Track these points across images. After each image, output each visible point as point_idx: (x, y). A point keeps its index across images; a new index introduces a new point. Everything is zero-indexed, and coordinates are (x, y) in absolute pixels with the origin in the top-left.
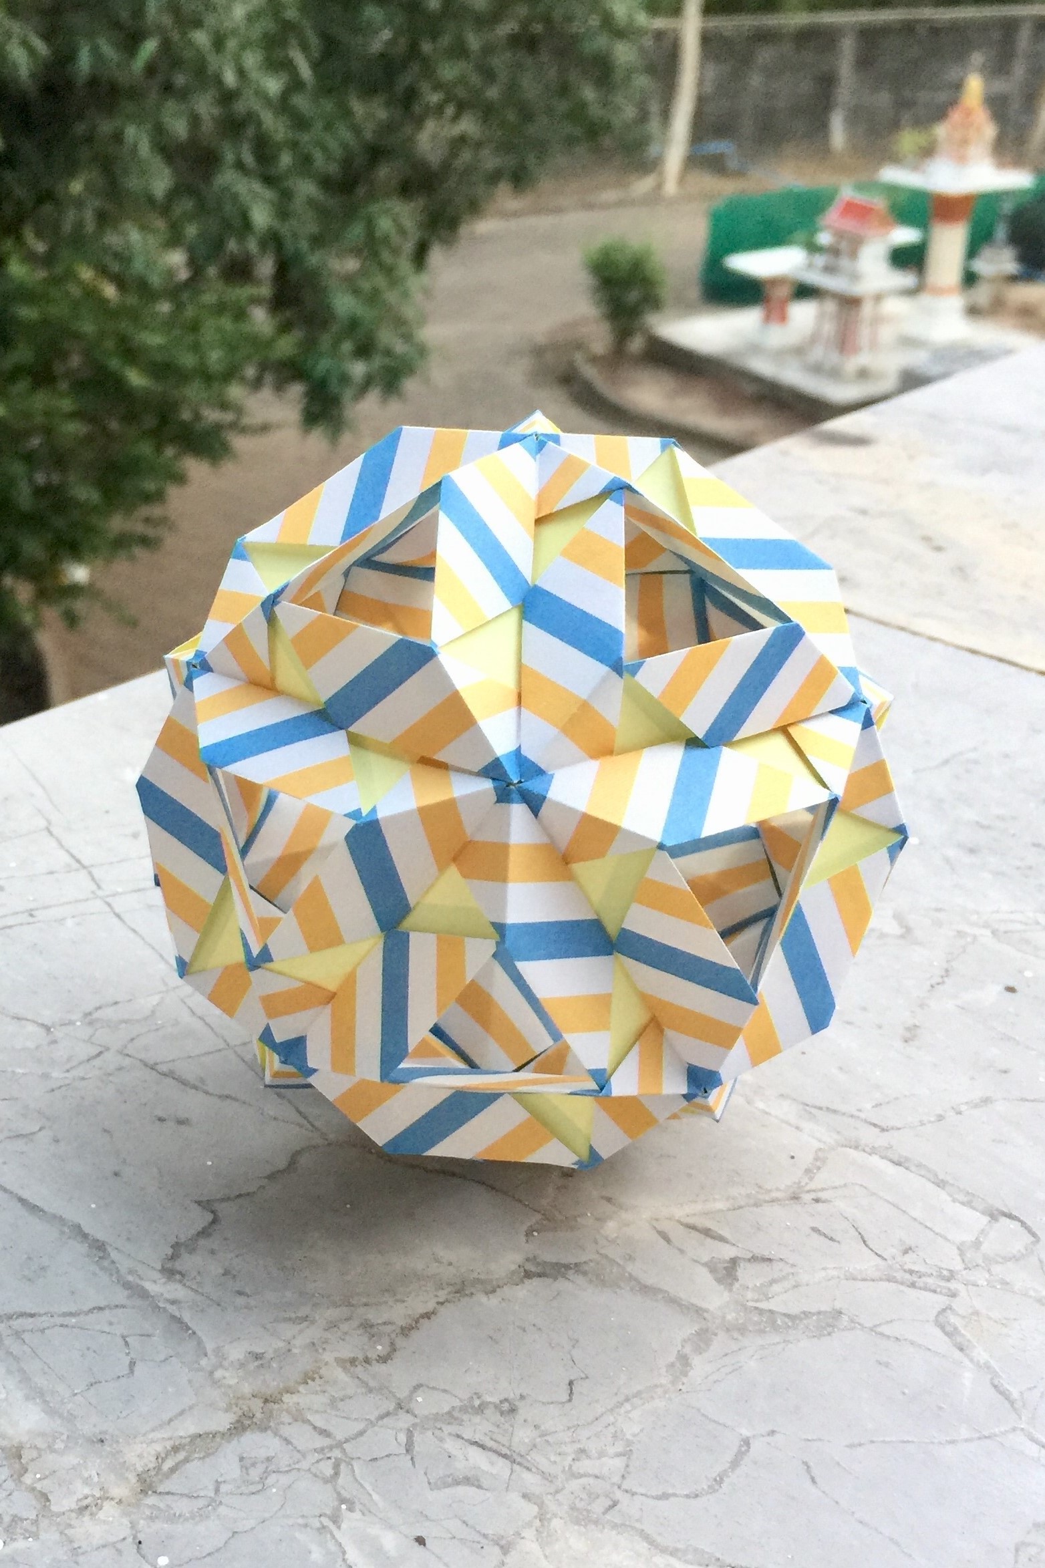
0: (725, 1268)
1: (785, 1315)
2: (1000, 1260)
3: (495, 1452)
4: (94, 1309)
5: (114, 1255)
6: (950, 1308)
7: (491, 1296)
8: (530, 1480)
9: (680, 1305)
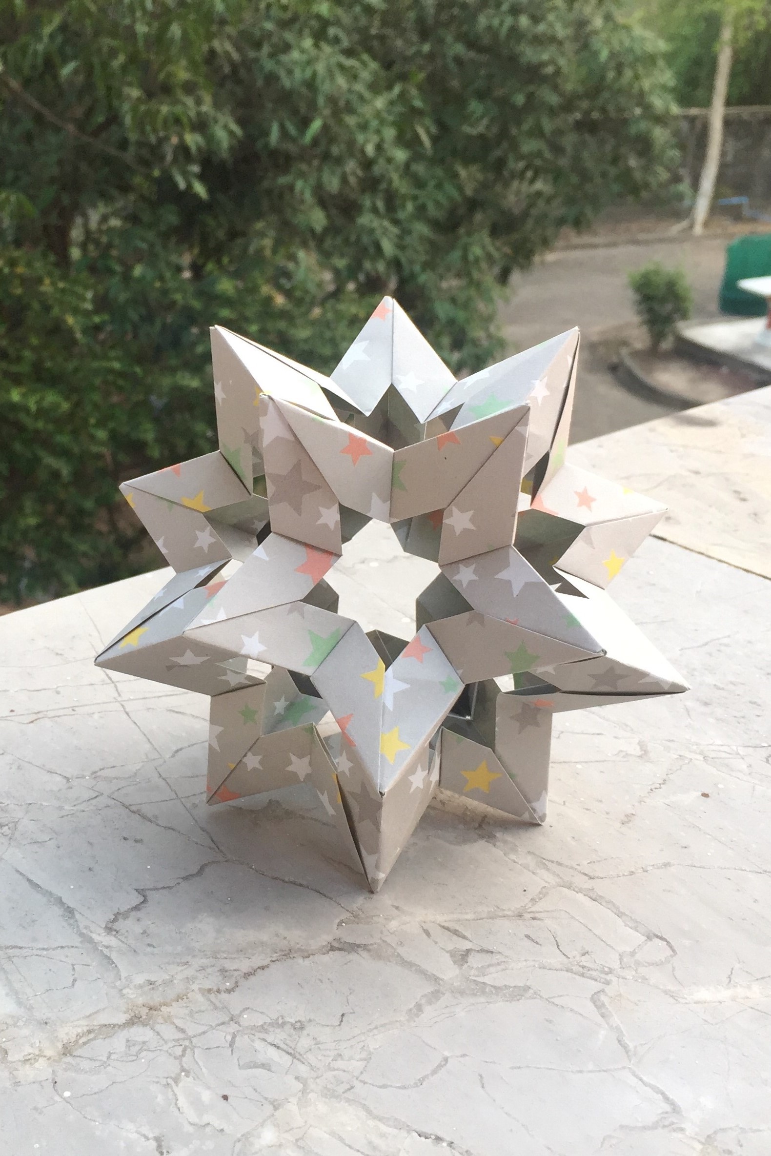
0: (462, 955)
1: (492, 986)
2: (646, 964)
3: (285, 1051)
4: (59, 947)
5: (78, 916)
6: (603, 991)
7: (305, 959)
8: (303, 1069)
9: (425, 975)
